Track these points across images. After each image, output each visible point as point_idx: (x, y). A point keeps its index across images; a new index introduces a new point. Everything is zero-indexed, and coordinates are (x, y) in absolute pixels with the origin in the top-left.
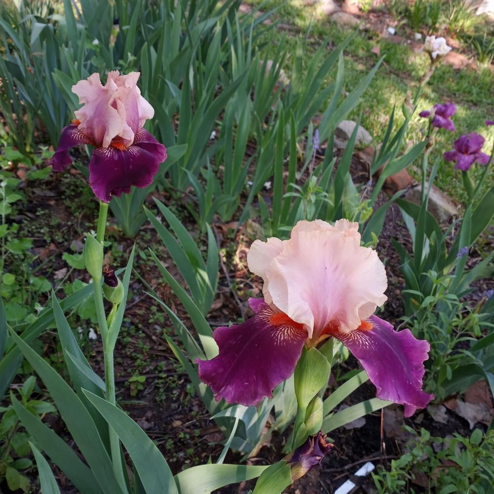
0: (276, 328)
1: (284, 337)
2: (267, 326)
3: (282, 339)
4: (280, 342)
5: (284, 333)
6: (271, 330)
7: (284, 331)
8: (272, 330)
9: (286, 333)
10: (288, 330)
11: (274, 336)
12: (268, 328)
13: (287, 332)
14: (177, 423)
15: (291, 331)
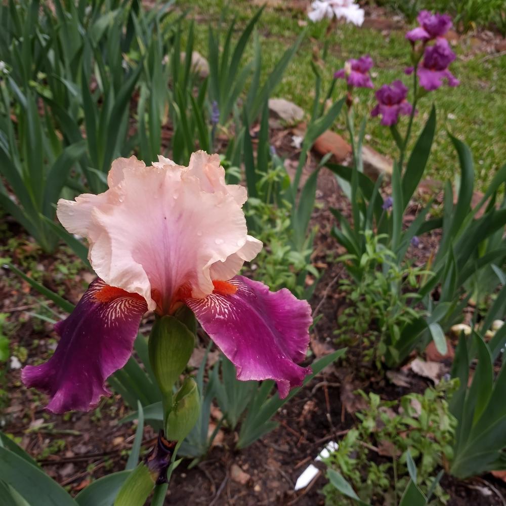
0: (104, 306)
1: (116, 315)
2: (95, 305)
3: (113, 318)
4: (112, 323)
5: (116, 310)
6: (100, 310)
7: (116, 307)
8: (102, 309)
9: (118, 309)
10: (121, 305)
11: (104, 316)
12: (97, 307)
13: (120, 308)
14: (118, 440)
15: (125, 305)
